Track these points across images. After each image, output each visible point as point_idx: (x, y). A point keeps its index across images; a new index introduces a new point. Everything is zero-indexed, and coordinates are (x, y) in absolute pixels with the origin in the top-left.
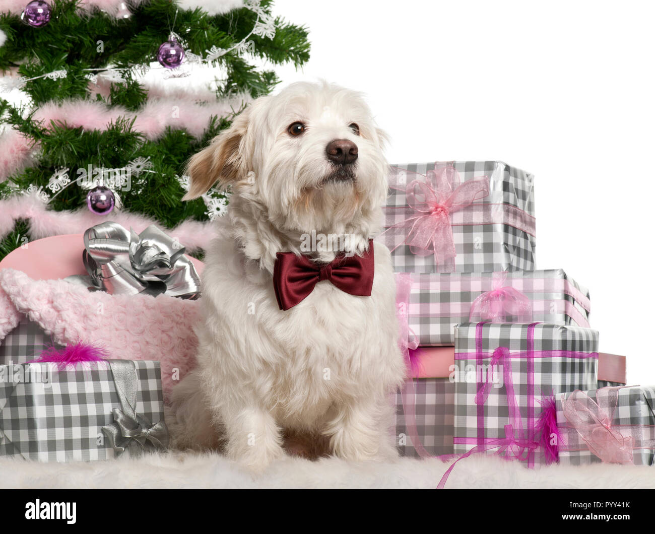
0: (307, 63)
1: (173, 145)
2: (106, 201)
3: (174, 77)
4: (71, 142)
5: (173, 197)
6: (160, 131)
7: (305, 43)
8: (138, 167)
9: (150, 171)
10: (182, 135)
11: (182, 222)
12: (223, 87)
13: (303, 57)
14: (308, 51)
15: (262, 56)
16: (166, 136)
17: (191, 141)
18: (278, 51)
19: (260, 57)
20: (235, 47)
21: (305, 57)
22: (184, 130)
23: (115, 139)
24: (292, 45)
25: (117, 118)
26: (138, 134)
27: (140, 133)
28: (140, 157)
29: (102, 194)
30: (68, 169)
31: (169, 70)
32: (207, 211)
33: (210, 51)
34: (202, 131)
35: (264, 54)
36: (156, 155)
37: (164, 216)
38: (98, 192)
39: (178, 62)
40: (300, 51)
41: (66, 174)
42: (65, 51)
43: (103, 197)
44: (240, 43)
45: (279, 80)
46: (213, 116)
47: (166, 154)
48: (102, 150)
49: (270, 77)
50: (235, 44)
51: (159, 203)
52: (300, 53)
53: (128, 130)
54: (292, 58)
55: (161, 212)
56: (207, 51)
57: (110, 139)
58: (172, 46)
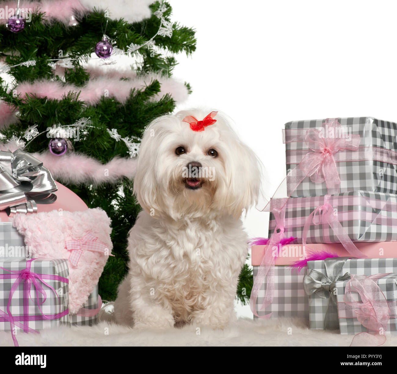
0: (195, 52)
1: (106, 108)
2: (61, 146)
3: (106, 64)
4: (38, 109)
5: (105, 143)
6: (98, 100)
7: (193, 39)
8: (83, 124)
9: (91, 126)
10: (112, 102)
11: (112, 159)
12: (141, 67)
13: (192, 48)
14: (195, 44)
15: (165, 48)
16: (101, 103)
17: (118, 105)
18: (175, 45)
19: (163, 49)
20: (146, 44)
21: (193, 48)
22: (114, 98)
23: (67, 105)
24: (185, 41)
25: (69, 92)
26: (82, 103)
27: (84, 102)
28: (83, 118)
29: (59, 142)
30: (37, 125)
31: (103, 59)
32: (128, 151)
33: (129, 46)
34: (125, 99)
35: (166, 47)
36: (94, 116)
37: (100, 155)
38: (56, 140)
39: (108, 54)
40: (189, 45)
41: (36, 129)
42: (36, 47)
43: (60, 144)
44: (149, 41)
45: (177, 62)
46: (133, 89)
47: (102, 114)
48: (58, 113)
49: (171, 61)
50: (146, 42)
51: (96, 147)
52: (190, 46)
53: (75, 100)
54: (185, 49)
55: (98, 152)
56: (127, 46)
57: (64, 106)
58: (105, 44)
